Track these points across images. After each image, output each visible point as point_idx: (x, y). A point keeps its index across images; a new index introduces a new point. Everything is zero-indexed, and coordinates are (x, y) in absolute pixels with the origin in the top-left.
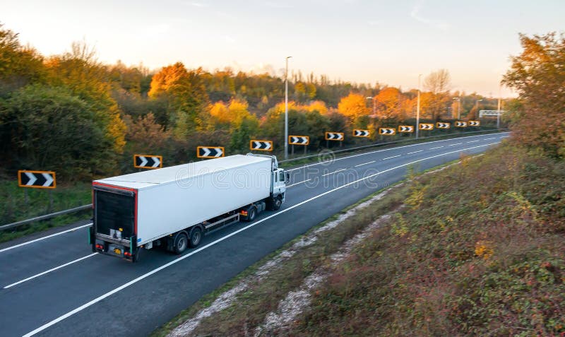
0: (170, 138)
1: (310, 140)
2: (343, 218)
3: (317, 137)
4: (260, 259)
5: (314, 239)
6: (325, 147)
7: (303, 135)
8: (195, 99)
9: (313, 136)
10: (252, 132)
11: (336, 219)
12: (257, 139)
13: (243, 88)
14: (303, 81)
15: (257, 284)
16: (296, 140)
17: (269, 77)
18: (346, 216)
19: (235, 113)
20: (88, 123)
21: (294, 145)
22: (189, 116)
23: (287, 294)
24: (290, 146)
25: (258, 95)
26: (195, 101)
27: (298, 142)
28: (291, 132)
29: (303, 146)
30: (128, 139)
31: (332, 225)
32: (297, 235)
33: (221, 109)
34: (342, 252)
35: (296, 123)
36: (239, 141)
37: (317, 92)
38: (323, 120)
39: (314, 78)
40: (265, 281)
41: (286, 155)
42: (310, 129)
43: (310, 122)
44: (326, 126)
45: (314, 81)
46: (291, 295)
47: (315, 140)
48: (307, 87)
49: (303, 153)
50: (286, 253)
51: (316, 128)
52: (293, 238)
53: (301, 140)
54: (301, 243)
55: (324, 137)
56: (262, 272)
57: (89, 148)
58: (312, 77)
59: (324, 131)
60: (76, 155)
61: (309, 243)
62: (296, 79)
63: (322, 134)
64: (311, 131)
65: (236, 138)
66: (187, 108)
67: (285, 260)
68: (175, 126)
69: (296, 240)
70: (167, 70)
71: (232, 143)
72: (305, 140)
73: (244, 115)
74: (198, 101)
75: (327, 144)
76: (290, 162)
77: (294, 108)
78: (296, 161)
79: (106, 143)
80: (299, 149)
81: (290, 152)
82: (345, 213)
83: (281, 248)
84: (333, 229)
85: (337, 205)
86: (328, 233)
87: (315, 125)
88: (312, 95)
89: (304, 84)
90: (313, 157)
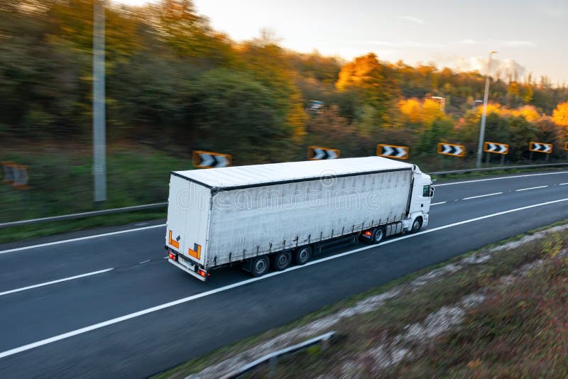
0: (353, 133)
1: (510, 148)
2: (527, 239)
3: (519, 147)
4: (421, 269)
5: (487, 257)
6: (528, 158)
7: (502, 143)
8: (386, 93)
9: (514, 145)
10: (444, 134)
11: (518, 239)
12: (448, 142)
13: (447, 86)
14: (518, 81)
15: (409, 293)
16: (493, 147)
17: (479, 76)
18: (532, 238)
19: (429, 112)
20: (267, 110)
21: (491, 153)
22: (376, 111)
23: (439, 310)
24: (485, 153)
25: (463, 95)
26: (384, 96)
27: (495, 150)
28: (488, 138)
29: (500, 154)
30: (309, 129)
31: (512, 245)
32: (469, 250)
33: (414, 107)
34: (515, 275)
35: (494, 128)
36: (428, 143)
37: (533, 97)
38: (530, 128)
39: (532, 79)
40: (419, 292)
41: (479, 163)
42: (512, 136)
43: (512, 129)
44: (532, 135)
45: (531, 83)
46: (443, 311)
47: (517, 149)
48: (522, 90)
49: (499, 163)
50: (450, 268)
51: (519, 137)
52: (464, 253)
53: (498, 148)
54: (471, 259)
55: (528, 147)
56: (420, 282)
57: (267, 136)
58: (530, 77)
59: (529, 140)
60: (254, 141)
61: (480, 261)
62: (511, 79)
63: (526, 144)
64: (514, 139)
65: (425, 138)
66: (376, 103)
67: (447, 274)
68: (361, 121)
69: (465, 255)
70: (359, 60)
71: (419, 144)
72: (504, 149)
73: (439, 115)
74: (390, 96)
75: (531, 156)
76: (482, 172)
77: (497, 111)
78: (489, 171)
79: (284, 132)
80: (496, 158)
81: (484, 160)
82: (531, 234)
83: (447, 261)
84: (513, 250)
85: (524, 225)
86: (504, 253)
87: (519, 133)
88: (527, 98)
89: (519, 85)
90: (510, 169)
